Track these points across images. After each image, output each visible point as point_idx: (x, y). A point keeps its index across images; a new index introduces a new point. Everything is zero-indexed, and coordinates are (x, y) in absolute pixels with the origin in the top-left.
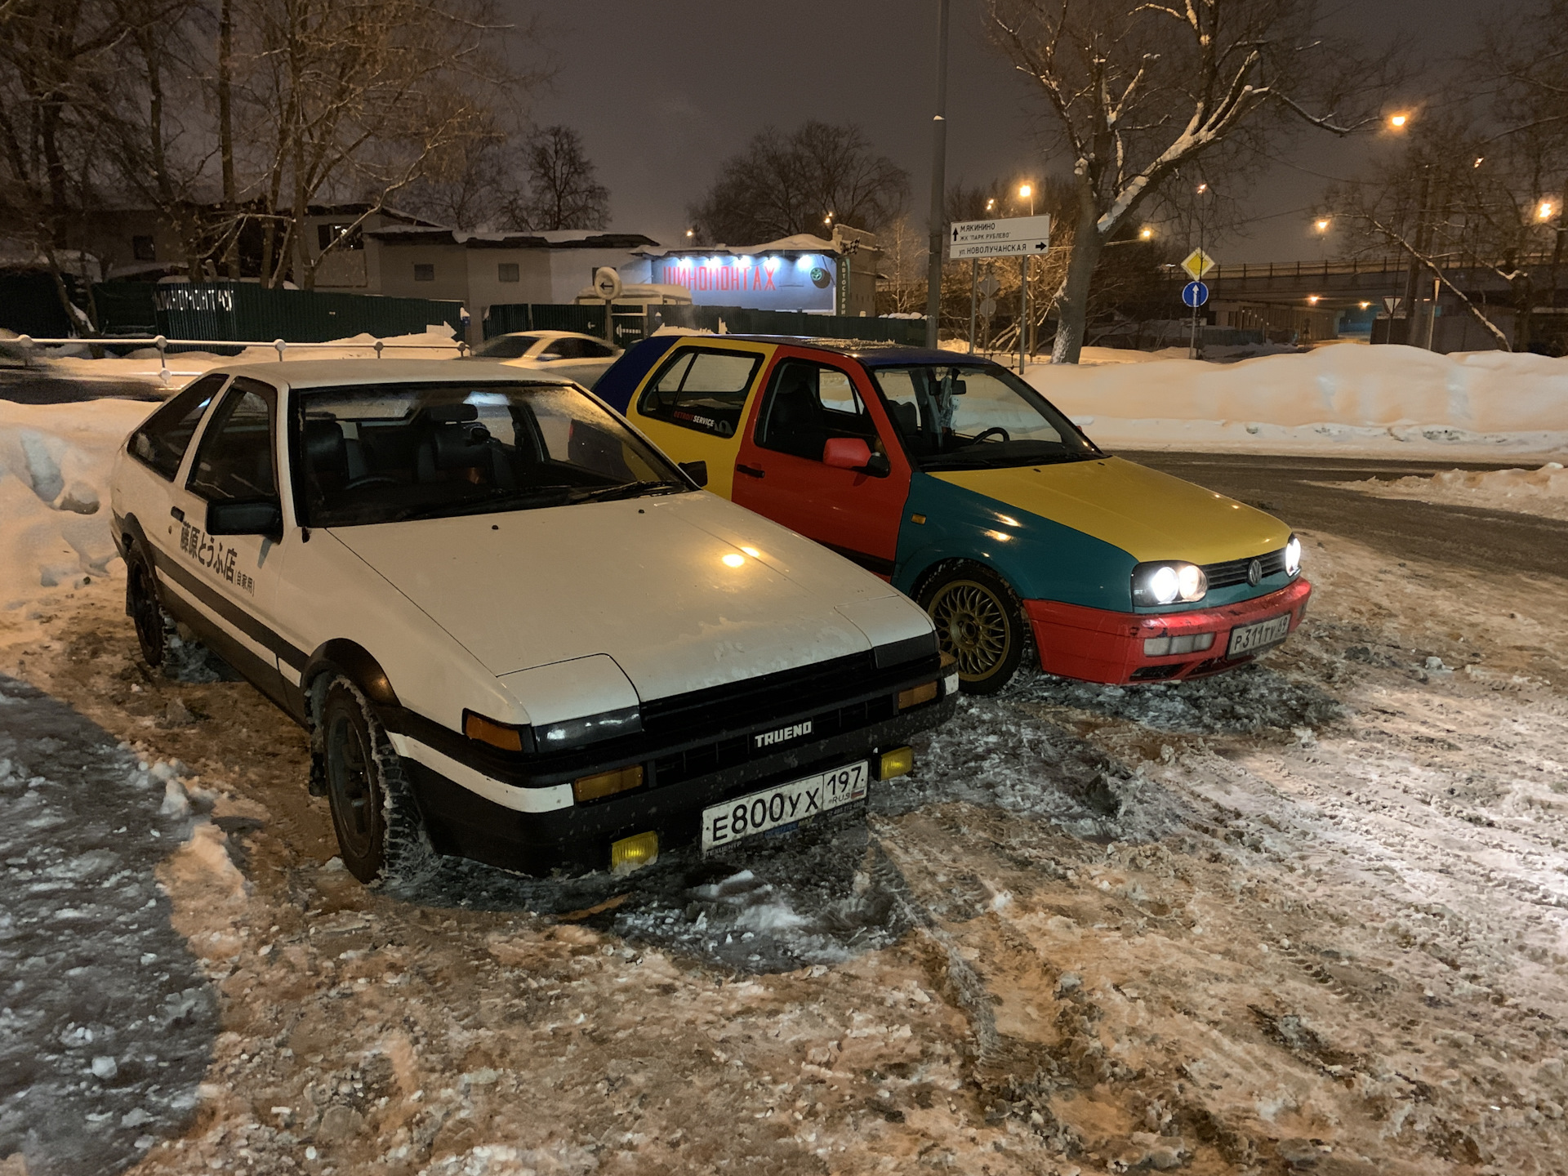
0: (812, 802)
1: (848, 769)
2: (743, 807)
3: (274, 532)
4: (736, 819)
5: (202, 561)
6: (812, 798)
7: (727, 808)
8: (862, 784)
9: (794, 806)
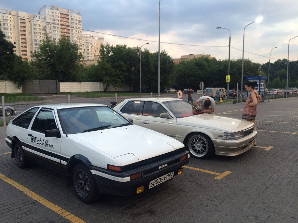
0: (165, 179)
1: (171, 173)
2: (155, 181)
3: (58, 135)
4: (154, 183)
5: (38, 144)
6: (165, 178)
7: (153, 182)
8: (173, 176)
9: (162, 180)
